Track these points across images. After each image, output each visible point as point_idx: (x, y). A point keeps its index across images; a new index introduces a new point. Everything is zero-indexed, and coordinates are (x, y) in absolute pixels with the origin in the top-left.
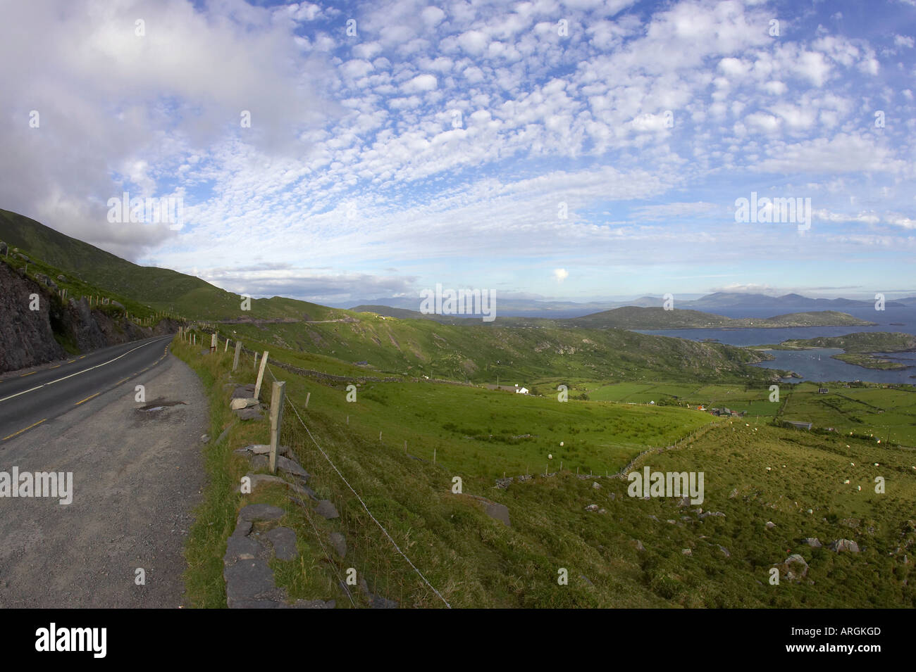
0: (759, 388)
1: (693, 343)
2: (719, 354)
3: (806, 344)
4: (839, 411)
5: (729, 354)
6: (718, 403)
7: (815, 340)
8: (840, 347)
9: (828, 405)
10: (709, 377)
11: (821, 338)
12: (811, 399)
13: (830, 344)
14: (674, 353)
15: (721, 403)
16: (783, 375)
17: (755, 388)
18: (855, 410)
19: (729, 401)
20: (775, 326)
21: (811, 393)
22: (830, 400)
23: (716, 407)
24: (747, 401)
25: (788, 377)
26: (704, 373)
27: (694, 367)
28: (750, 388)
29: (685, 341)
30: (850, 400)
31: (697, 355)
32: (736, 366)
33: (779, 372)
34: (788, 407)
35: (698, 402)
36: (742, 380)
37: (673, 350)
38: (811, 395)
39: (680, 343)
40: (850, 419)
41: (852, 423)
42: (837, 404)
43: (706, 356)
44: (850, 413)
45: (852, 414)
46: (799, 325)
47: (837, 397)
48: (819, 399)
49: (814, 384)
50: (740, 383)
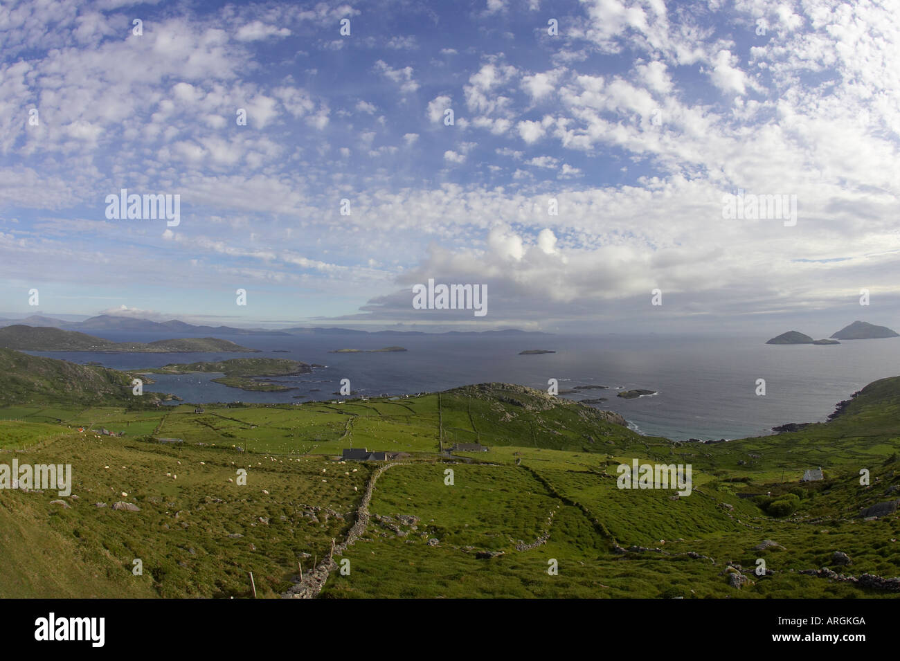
0: (138, 410)
1: (76, 366)
2: (102, 378)
3: (186, 369)
4: (213, 428)
5: (111, 378)
6: (98, 425)
7: (195, 365)
8: (220, 371)
9: (202, 423)
10: (92, 401)
11: (201, 363)
12: (186, 419)
13: (210, 368)
14: (59, 376)
15: (101, 425)
16: (163, 398)
17: (135, 410)
18: (229, 426)
19: (109, 423)
20: (157, 350)
21: (188, 413)
22: (205, 419)
23: (96, 429)
24: (125, 422)
25: (169, 399)
26: (87, 397)
27: (78, 390)
28: (130, 410)
29: (69, 364)
30: (224, 418)
31: (81, 378)
32: (118, 390)
33: (159, 395)
34: (163, 427)
35: (80, 425)
36: (124, 403)
37: (58, 373)
38: (187, 415)
39: (64, 366)
40: (222, 435)
41: (224, 438)
42: (211, 423)
43: (89, 379)
44: (223, 430)
45: (224, 431)
46: (180, 350)
47: (212, 416)
48: (194, 418)
49: (192, 405)
50: (121, 406)
